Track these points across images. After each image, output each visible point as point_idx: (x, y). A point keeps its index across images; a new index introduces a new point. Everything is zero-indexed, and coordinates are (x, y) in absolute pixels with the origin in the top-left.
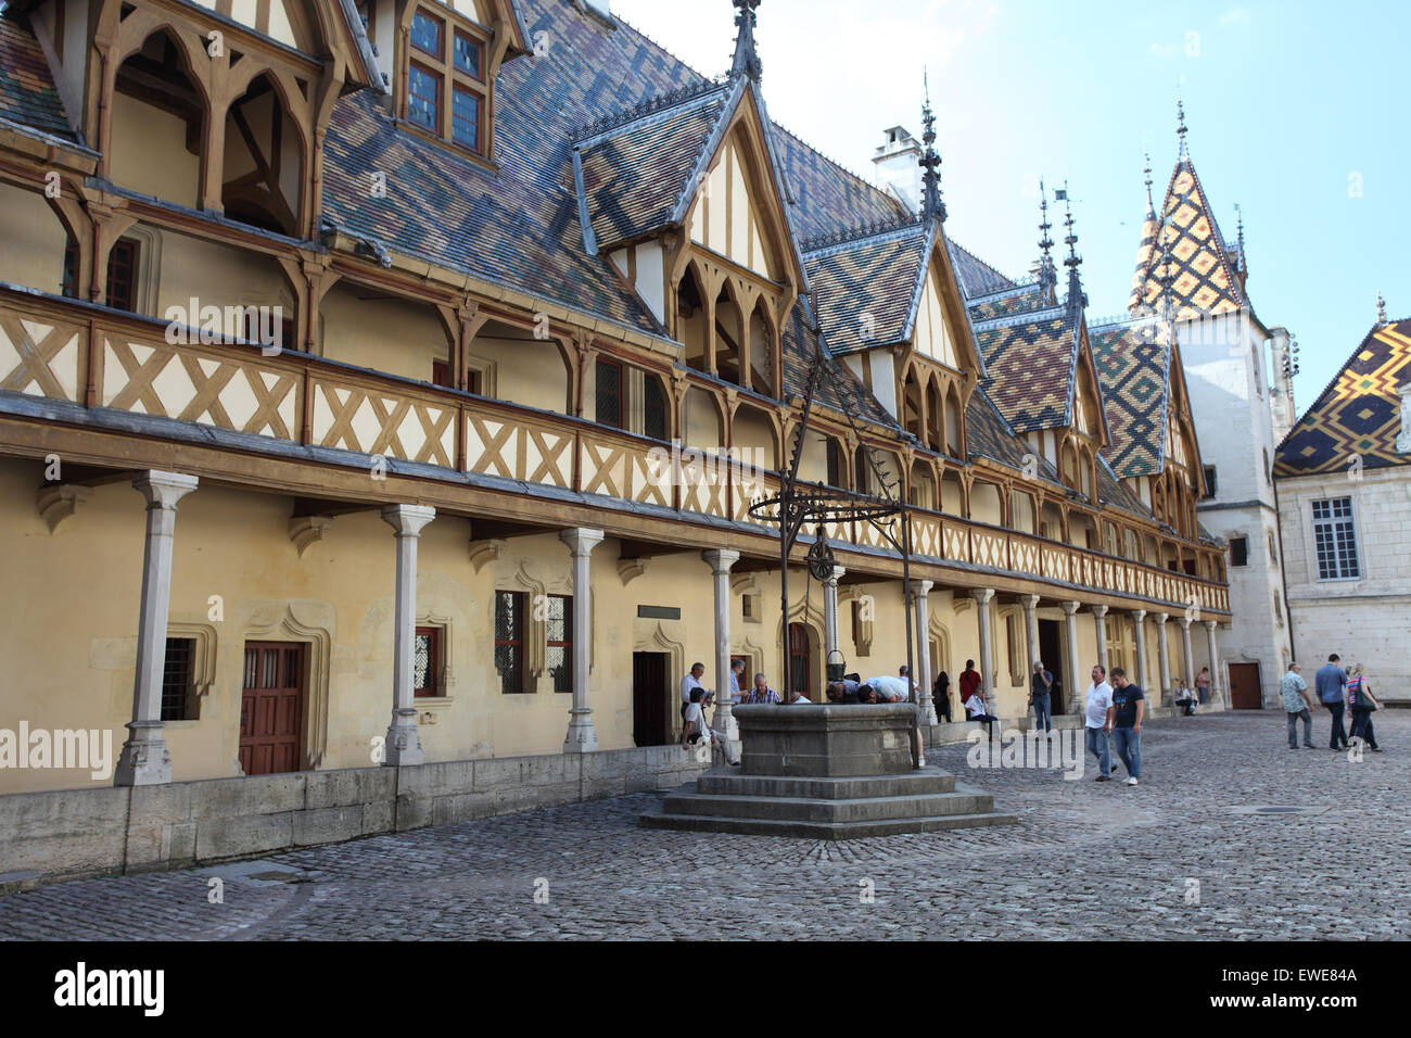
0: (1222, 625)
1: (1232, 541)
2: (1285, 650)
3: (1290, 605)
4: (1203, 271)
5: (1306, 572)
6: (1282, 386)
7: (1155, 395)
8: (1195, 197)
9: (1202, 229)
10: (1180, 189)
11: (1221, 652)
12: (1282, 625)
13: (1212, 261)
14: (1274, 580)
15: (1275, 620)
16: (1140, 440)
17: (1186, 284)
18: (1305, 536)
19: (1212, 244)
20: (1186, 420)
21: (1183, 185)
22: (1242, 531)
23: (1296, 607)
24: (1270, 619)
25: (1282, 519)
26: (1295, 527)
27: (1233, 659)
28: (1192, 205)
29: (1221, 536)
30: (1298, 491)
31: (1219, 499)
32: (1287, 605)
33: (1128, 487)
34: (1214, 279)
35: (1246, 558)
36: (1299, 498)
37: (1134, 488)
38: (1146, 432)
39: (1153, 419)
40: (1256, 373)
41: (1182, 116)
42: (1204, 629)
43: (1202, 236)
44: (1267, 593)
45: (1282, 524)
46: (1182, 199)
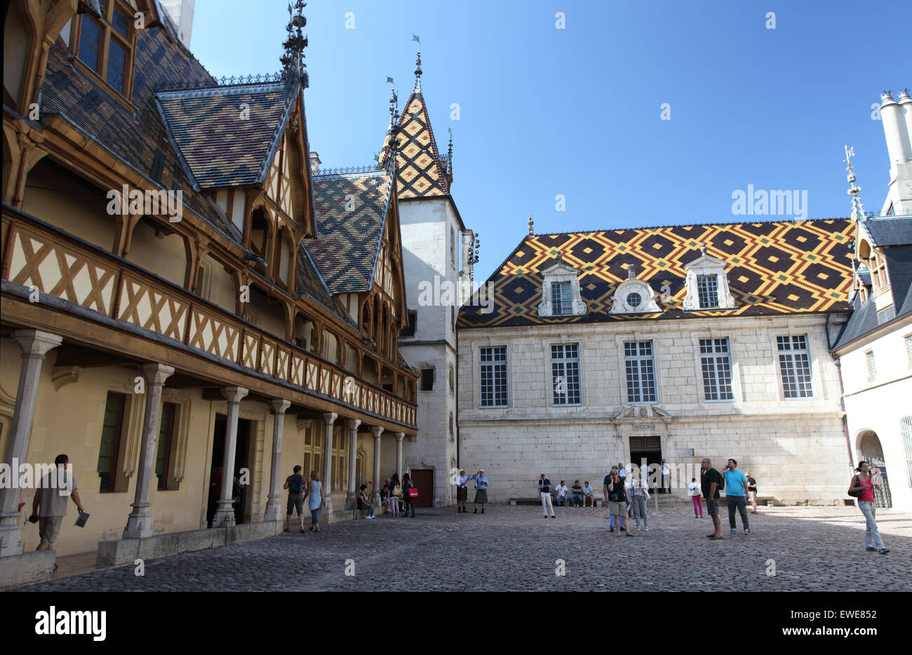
0: (409, 437)
1: (423, 371)
2: (453, 459)
3: (459, 425)
4: (423, 167)
5: (473, 400)
6: (467, 269)
7: (373, 229)
8: (422, 117)
9: (425, 138)
10: (412, 110)
11: (406, 460)
12: (453, 440)
13: (430, 160)
14: (451, 404)
15: (448, 436)
16: (355, 263)
17: (409, 174)
18: (474, 373)
19: (430, 149)
20: (397, 261)
21: (414, 108)
22: (431, 363)
23: (464, 427)
24: (445, 434)
25: (459, 360)
26: (468, 366)
27: (414, 465)
28: (420, 121)
29: (416, 367)
30: (473, 339)
31: (416, 338)
32: (458, 423)
33: (340, 303)
34: (430, 173)
35: (432, 384)
36: (472, 345)
37: (345, 304)
38: (361, 257)
39: (368, 247)
40: (452, 250)
41: (419, 63)
42: (395, 440)
43: (425, 143)
44: (445, 414)
45: (459, 363)
46: (413, 117)
